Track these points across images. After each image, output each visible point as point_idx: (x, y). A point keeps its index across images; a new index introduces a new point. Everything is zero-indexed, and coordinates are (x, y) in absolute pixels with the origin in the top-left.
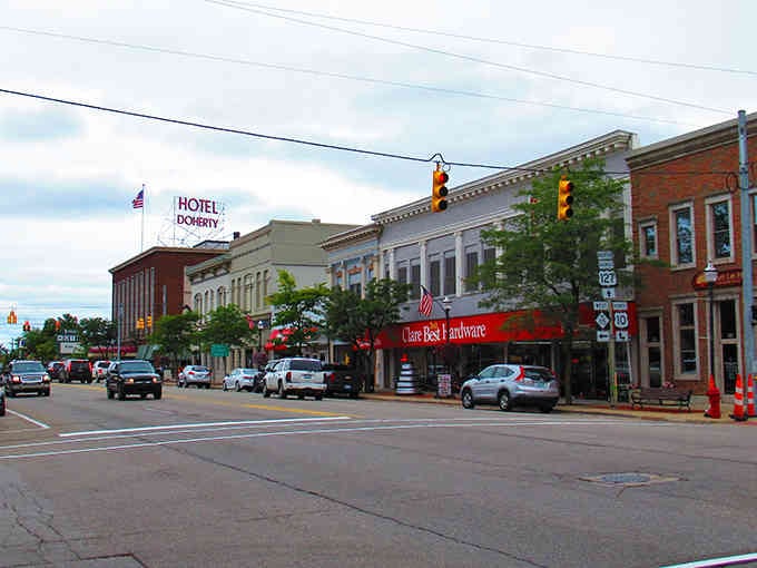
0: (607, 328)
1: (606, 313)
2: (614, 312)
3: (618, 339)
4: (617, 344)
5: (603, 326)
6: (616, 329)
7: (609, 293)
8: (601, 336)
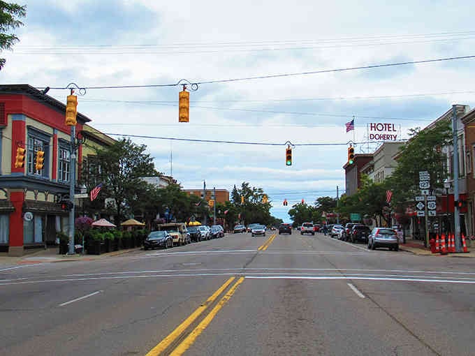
0: (423, 209)
1: (423, 202)
2: (428, 201)
3: (430, 215)
4: (429, 217)
5: (420, 208)
6: (429, 210)
7: (425, 192)
8: (420, 214)
